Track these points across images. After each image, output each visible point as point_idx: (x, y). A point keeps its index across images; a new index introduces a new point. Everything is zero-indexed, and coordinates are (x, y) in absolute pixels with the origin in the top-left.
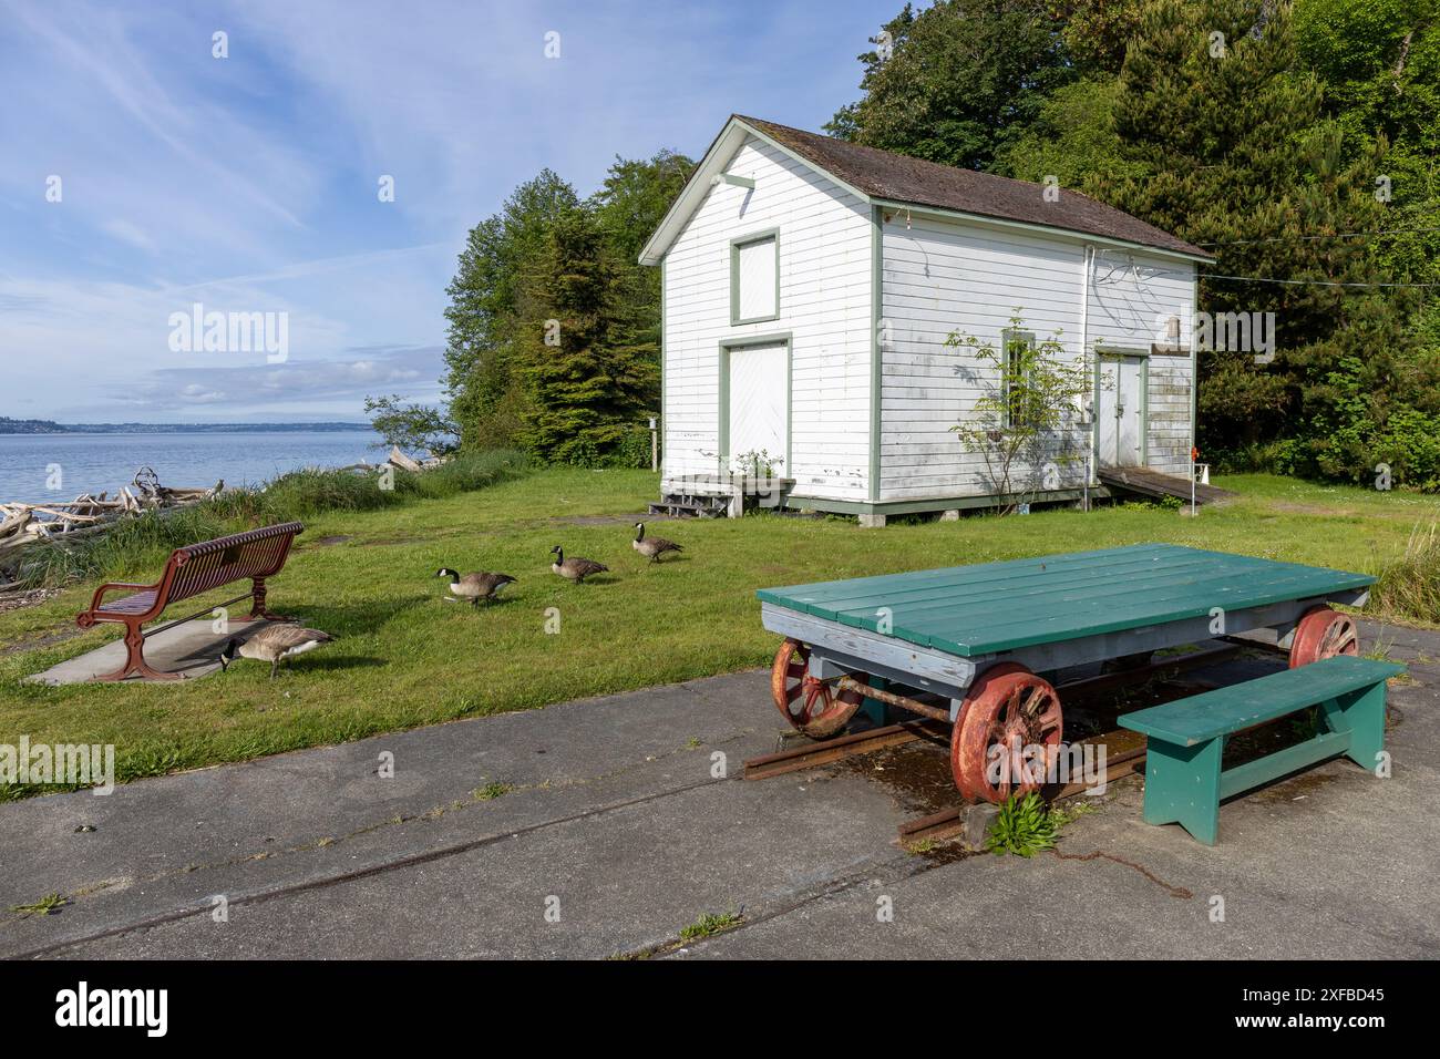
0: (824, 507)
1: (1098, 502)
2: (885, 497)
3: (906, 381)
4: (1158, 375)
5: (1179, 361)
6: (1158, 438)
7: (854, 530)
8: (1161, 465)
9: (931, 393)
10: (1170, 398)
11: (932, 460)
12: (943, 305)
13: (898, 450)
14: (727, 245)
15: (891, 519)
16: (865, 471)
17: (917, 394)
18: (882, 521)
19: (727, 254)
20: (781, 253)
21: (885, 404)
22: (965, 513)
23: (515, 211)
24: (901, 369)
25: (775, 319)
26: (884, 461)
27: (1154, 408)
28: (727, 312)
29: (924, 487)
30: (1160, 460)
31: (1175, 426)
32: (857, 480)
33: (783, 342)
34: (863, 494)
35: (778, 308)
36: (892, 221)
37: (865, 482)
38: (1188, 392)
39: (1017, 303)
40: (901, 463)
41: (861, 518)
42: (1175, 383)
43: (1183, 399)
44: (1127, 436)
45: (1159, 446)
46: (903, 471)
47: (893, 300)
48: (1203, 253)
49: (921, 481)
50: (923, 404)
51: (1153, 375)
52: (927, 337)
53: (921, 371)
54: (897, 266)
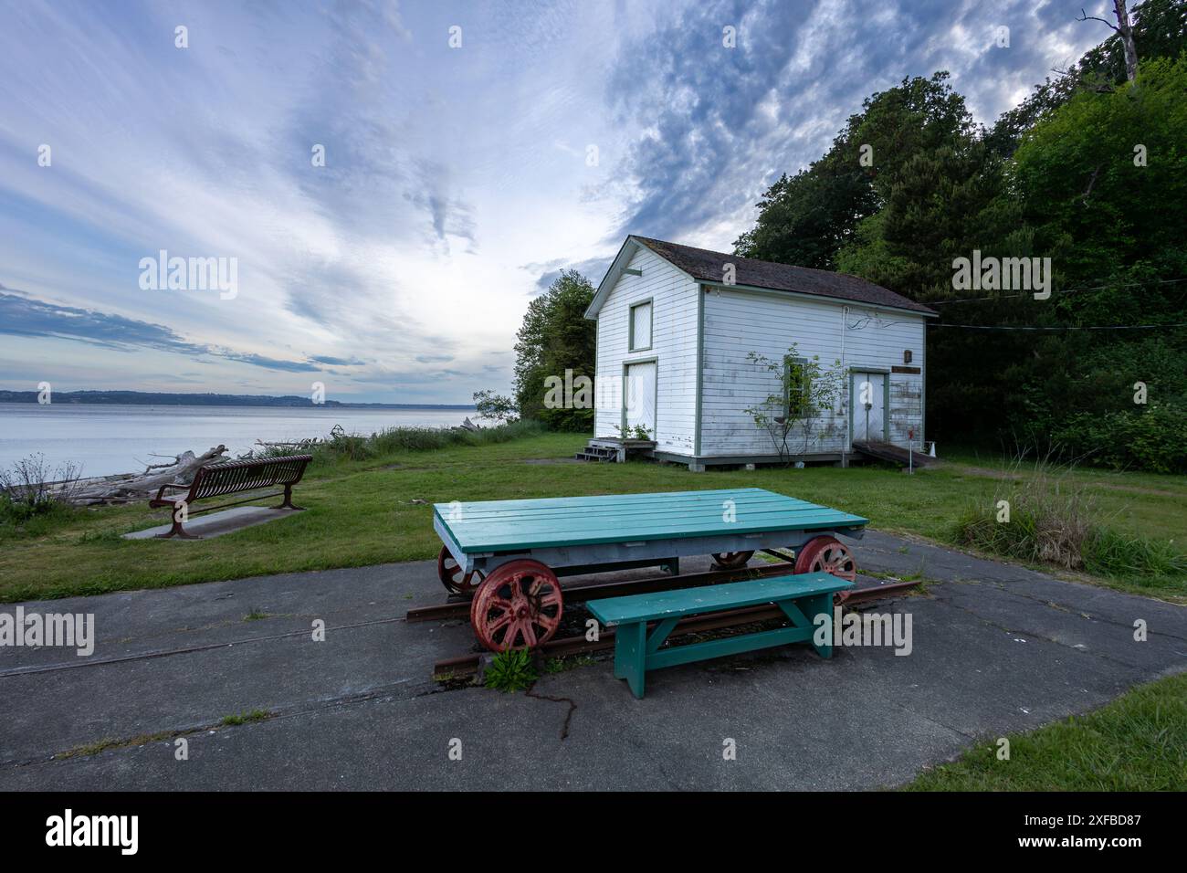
0: (671, 459)
1: (853, 464)
2: (704, 453)
3: (720, 386)
4: (897, 385)
5: (911, 377)
6: (897, 424)
7: (685, 473)
8: (898, 440)
9: (736, 393)
10: (906, 400)
11: (737, 433)
12: (744, 341)
13: (714, 426)
14: (628, 308)
15: (709, 468)
16: (693, 438)
17: (726, 393)
18: (702, 468)
19: (628, 312)
20: (654, 311)
21: (704, 399)
22: (759, 466)
23: (554, 293)
24: (716, 379)
25: (650, 349)
26: (703, 433)
27: (894, 405)
28: (627, 345)
29: (732, 448)
30: (900, 438)
31: (909, 417)
32: (688, 443)
33: (654, 362)
34: (691, 452)
35: (652, 343)
36: (711, 293)
37: (693, 444)
38: (919, 396)
39: (794, 340)
40: (716, 434)
41: (690, 466)
42: (910, 391)
43: (916, 401)
44: (874, 423)
45: (898, 429)
46: (717, 439)
47: (712, 338)
48: (929, 310)
49: (728, 445)
50: (731, 399)
51: (893, 385)
52: (734, 360)
53: (729, 380)
54: (714, 318)
